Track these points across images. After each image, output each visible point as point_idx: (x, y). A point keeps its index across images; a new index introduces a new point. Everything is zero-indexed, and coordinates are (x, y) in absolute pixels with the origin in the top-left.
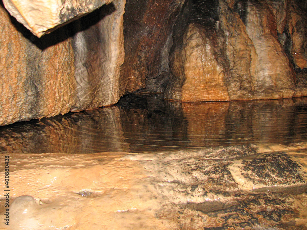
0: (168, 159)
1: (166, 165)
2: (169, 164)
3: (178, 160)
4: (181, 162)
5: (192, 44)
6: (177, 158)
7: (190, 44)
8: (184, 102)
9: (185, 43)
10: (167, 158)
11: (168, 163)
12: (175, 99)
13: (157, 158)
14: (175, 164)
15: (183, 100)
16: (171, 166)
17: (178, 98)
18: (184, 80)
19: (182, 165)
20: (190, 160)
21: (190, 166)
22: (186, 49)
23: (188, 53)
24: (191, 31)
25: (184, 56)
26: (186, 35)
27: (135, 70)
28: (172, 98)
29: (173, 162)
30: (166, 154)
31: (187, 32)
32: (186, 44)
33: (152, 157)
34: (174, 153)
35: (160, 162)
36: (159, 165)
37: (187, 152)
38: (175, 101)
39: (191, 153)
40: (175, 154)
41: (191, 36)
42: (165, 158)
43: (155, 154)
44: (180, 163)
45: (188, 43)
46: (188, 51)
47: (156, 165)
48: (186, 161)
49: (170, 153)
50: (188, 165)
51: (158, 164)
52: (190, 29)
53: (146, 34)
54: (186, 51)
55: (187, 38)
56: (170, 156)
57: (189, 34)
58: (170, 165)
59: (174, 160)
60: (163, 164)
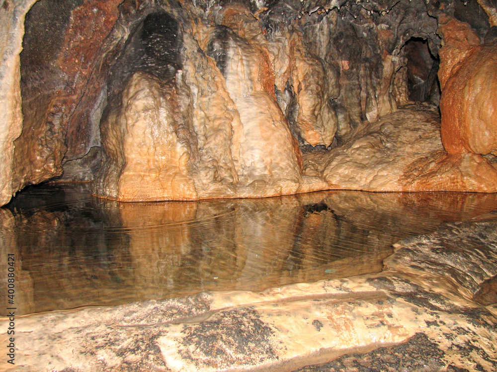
0: (61, 326)
1: (54, 339)
2: (60, 337)
3: (77, 328)
4: (82, 333)
5: (136, 106)
6: (77, 325)
7: (133, 107)
8: (123, 202)
9: (125, 105)
10: (59, 325)
11: (59, 337)
12: (109, 196)
13: (42, 327)
14: (71, 338)
15: (121, 198)
16: (64, 340)
17: (114, 195)
18: (124, 165)
19: (83, 339)
20: (99, 328)
21: (96, 340)
22: (127, 114)
23: (130, 122)
24: (136, 85)
25: (124, 127)
26: (128, 93)
27: (42, 146)
28: (104, 194)
29: (69, 332)
30: (59, 317)
31: (130, 86)
32: (128, 106)
33: (33, 325)
34: (73, 315)
35: (46, 334)
36: (42, 341)
37: (95, 313)
38: (109, 200)
39: (102, 315)
40: (74, 317)
41: (137, 93)
42: (55, 325)
43: (41, 316)
44: (79, 335)
45: (131, 105)
46: (130, 118)
47: (37, 341)
48: (91, 331)
49: (66, 316)
50: (93, 338)
51: (41, 338)
52: (134, 83)
53: (63, 87)
54: (126, 118)
55: (131, 95)
56: (65, 322)
57: (132, 91)
58: (62, 340)
59: (71, 328)
60: (50, 338)
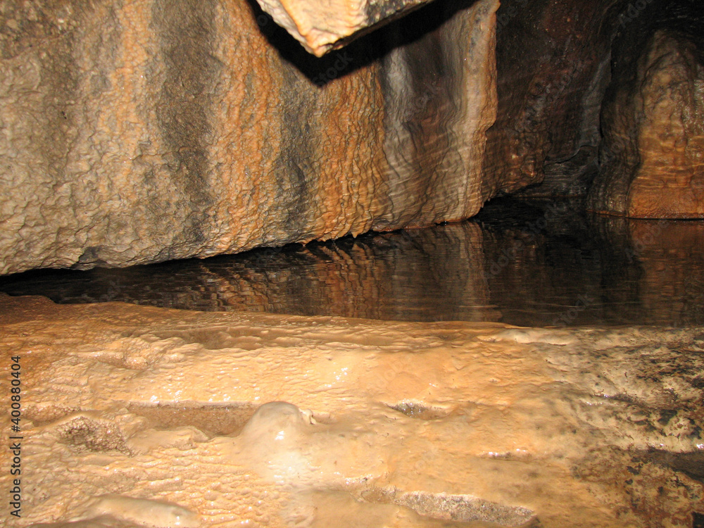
0: (604, 343)
1: (598, 357)
2: (606, 355)
3: (627, 348)
4: (635, 354)
5: (659, 80)
6: (625, 344)
7: (655, 80)
8: (634, 219)
9: (641, 78)
10: (601, 341)
11: (604, 354)
12: (613, 211)
13: (577, 341)
14: (620, 358)
15: (632, 213)
16: (611, 360)
17: (621, 209)
18: (638, 165)
19: (638, 361)
20: (657, 351)
21: (658, 364)
22: (643, 91)
23: (648, 102)
24: (658, 47)
25: (639, 108)
26: (646, 60)
27: (520, 140)
28: (605, 208)
29: (616, 351)
30: (599, 332)
31: (649, 50)
32: (645, 79)
33: (565, 337)
34: (618, 331)
35: (585, 349)
36: (582, 356)
37: (649, 332)
38: (614, 216)
39: (659, 335)
40: (620, 334)
41: (659, 60)
42: (595, 341)
43: (572, 331)
44: (632, 356)
45: (650, 77)
46: (648, 97)
47: (574, 356)
48: (648, 353)
49: (609, 332)
50: (653, 361)
51: (580, 354)
52: (655, 44)
53: (549, 57)
54: (643, 97)
55: (650, 64)
56: (608, 338)
57: (652, 56)
58: (608, 360)
59: (617, 347)
60: (591, 354)
